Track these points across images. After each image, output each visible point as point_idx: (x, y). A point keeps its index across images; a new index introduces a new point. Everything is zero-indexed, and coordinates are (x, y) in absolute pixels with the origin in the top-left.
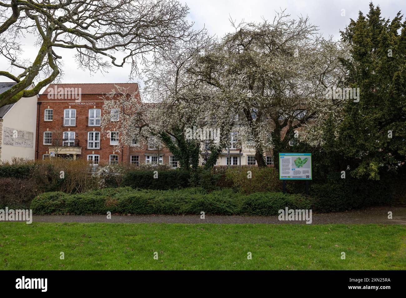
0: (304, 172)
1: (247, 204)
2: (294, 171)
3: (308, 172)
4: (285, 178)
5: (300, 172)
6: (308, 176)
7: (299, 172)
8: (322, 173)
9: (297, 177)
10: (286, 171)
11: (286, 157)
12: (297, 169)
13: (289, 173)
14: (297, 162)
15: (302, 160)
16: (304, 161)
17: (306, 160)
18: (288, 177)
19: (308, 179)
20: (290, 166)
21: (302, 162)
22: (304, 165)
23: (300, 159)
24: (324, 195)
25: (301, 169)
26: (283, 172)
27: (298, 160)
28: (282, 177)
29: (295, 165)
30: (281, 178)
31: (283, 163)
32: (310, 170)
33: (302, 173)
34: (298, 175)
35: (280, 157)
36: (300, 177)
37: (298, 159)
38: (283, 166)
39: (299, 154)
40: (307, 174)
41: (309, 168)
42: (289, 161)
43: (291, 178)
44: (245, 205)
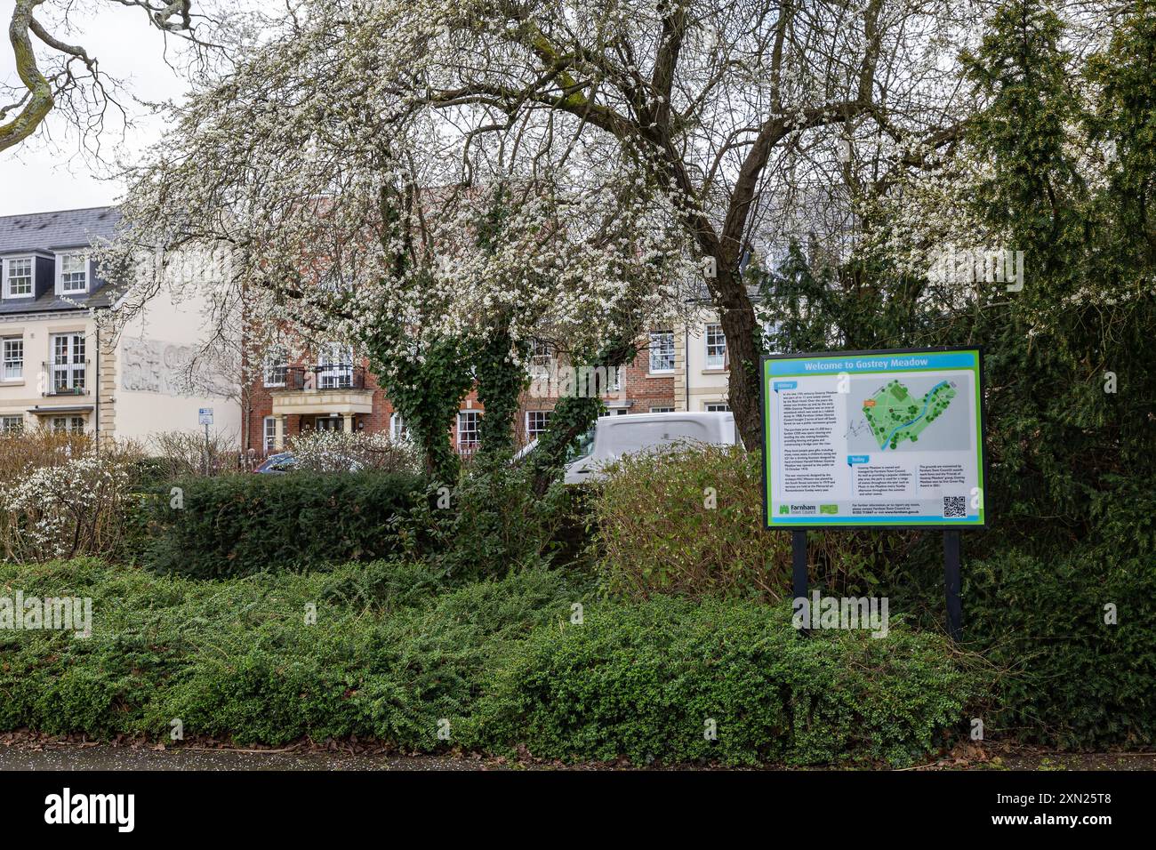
0: (930, 476)
1: (525, 689)
2: (863, 472)
3: (954, 474)
4: (802, 514)
5: (905, 476)
6: (957, 504)
7: (897, 478)
8: (1061, 483)
9: (880, 507)
10: (812, 470)
11: (809, 384)
12: (882, 458)
13: (827, 481)
14: (881, 413)
15: (916, 395)
16: (931, 406)
17: (940, 398)
18: (824, 508)
19: (956, 520)
20: (838, 440)
21: (913, 410)
22: (927, 432)
23: (900, 392)
24: (1059, 630)
25: (908, 459)
26: (790, 479)
27: (891, 401)
28: (784, 509)
29: (867, 437)
30: (776, 517)
31: (787, 421)
32: (970, 461)
33: (914, 480)
34: (889, 497)
35: (770, 383)
36: (900, 508)
37: (888, 393)
38: (790, 438)
39: (896, 360)
40: (952, 490)
41: (968, 447)
42: (830, 411)
43: (845, 515)
44: (515, 698)
